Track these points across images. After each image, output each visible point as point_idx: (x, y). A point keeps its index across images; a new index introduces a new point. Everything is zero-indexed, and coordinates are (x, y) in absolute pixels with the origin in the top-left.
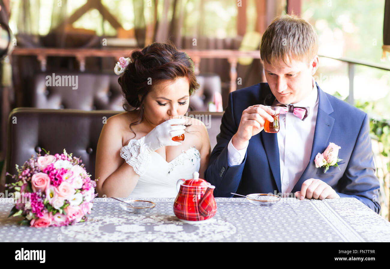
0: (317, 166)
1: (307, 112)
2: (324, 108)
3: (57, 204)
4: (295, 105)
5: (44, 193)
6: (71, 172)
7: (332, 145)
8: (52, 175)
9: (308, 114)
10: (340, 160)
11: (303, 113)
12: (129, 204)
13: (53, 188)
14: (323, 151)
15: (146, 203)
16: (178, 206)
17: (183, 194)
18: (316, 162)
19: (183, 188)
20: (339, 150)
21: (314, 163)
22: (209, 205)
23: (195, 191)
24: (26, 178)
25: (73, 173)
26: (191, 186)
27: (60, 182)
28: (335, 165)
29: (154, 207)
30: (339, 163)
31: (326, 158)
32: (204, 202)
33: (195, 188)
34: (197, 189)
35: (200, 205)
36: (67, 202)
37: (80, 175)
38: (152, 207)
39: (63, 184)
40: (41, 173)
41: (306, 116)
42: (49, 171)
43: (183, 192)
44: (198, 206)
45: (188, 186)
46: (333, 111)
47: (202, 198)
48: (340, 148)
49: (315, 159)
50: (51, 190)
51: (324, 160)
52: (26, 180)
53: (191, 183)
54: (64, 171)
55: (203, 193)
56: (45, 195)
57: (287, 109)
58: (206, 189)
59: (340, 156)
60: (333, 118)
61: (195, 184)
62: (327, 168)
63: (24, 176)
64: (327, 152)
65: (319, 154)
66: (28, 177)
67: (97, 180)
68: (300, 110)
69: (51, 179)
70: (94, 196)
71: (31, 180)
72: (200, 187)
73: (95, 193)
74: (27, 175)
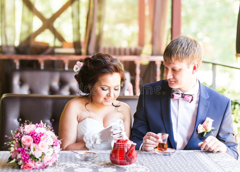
0: (199, 133)
1: (193, 97)
2: (203, 95)
3: (38, 155)
4: (185, 93)
5: (29, 148)
6: (46, 135)
7: (208, 119)
8: (34, 137)
9: (193, 99)
10: (213, 128)
11: (190, 98)
12: (81, 155)
13: (35, 145)
14: (202, 122)
15: (92, 154)
16: (113, 156)
17: (116, 148)
18: (198, 130)
19: (116, 145)
20: (213, 122)
21: (197, 131)
22: (132, 155)
23: (124, 147)
24: (18, 139)
25: (47, 135)
26: (121, 144)
27: (39, 141)
28: (210, 131)
29: (97, 157)
30: (212, 130)
31: (205, 127)
32: (130, 154)
33: (124, 145)
34: (125, 146)
35: (127, 155)
36: (43, 154)
37: (52, 137)
38: (95, 156)
39: (41, 142)
40: (27, 136)
41: (192, 100)
42: (32, 134)
43: (116, 147)
44: (126, 156)
45: (119, 143)
46: (209, 97)
47: (128, 151)
48: (213, 120)
49: (197, 128)
50: (33, 146)
51: (204, 128)
52: (18, 140)
53: (121, 142)
54: (42, 134)
55: (129, 148)
56: (30, 149)
57: (180, 96)
58: (130, 146)
59: (213, 126)
60: (209, 102)
61: (124, 142)
62: (205, 134)
63: (17, 138)
64: (205, 123)
65: (200, 124)
66: (19, 138)
67: (62, 140)
68: (188, 96)
69: (34, 139)
70: (60, 149)
71: (21, 140)
72: (127, 144)
73: (61, 148)
74: (18, 137)
